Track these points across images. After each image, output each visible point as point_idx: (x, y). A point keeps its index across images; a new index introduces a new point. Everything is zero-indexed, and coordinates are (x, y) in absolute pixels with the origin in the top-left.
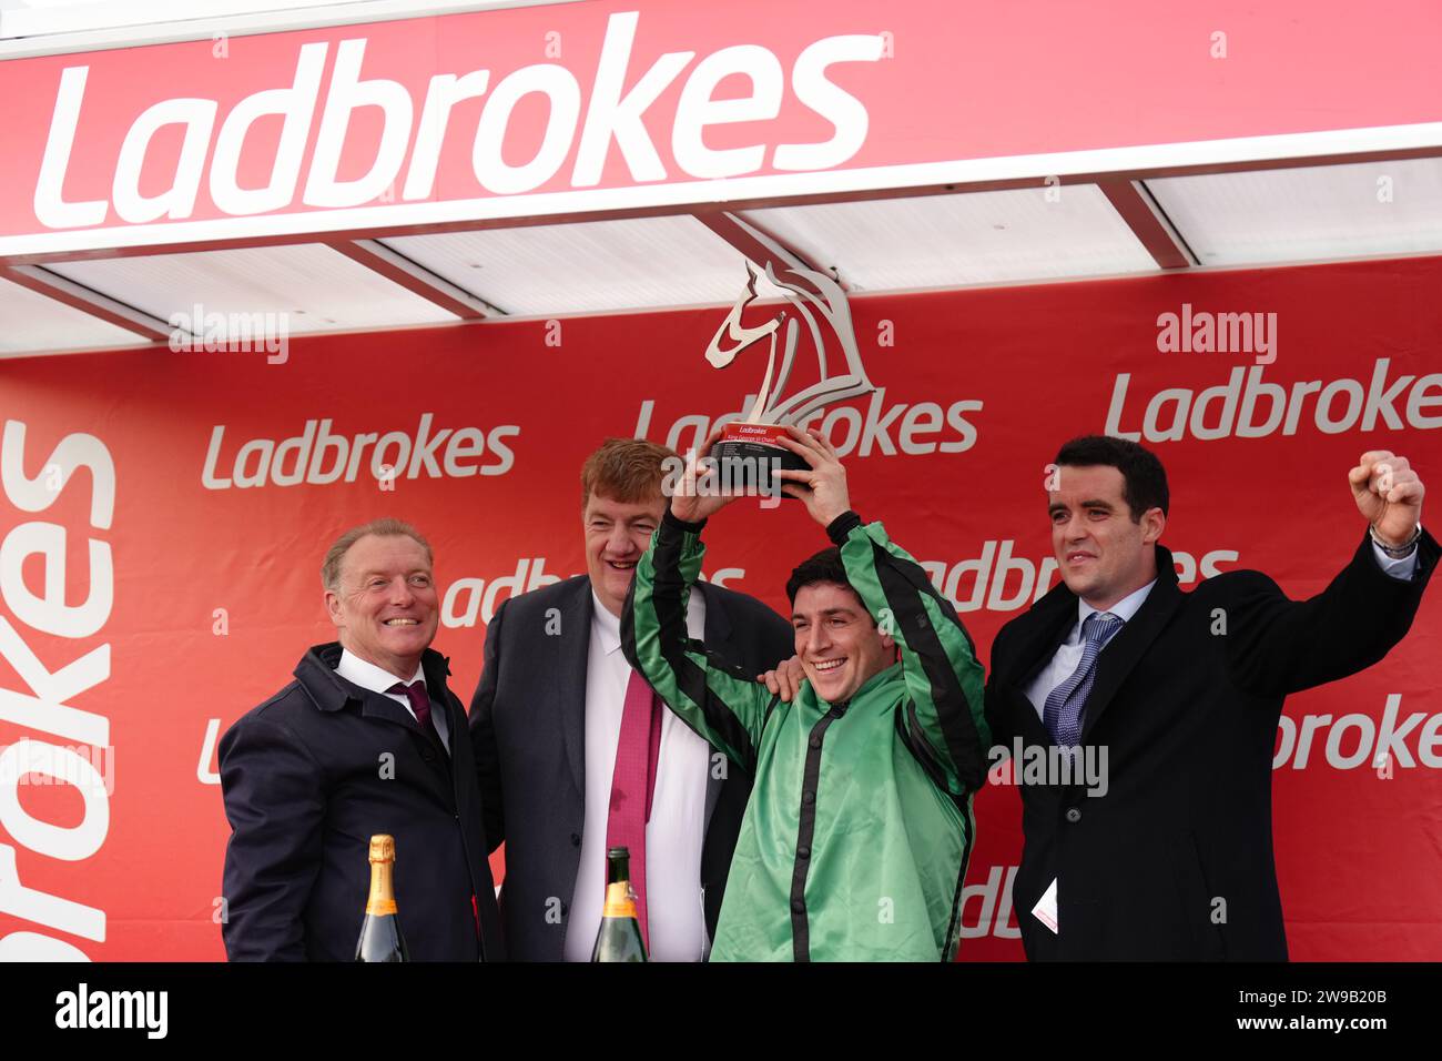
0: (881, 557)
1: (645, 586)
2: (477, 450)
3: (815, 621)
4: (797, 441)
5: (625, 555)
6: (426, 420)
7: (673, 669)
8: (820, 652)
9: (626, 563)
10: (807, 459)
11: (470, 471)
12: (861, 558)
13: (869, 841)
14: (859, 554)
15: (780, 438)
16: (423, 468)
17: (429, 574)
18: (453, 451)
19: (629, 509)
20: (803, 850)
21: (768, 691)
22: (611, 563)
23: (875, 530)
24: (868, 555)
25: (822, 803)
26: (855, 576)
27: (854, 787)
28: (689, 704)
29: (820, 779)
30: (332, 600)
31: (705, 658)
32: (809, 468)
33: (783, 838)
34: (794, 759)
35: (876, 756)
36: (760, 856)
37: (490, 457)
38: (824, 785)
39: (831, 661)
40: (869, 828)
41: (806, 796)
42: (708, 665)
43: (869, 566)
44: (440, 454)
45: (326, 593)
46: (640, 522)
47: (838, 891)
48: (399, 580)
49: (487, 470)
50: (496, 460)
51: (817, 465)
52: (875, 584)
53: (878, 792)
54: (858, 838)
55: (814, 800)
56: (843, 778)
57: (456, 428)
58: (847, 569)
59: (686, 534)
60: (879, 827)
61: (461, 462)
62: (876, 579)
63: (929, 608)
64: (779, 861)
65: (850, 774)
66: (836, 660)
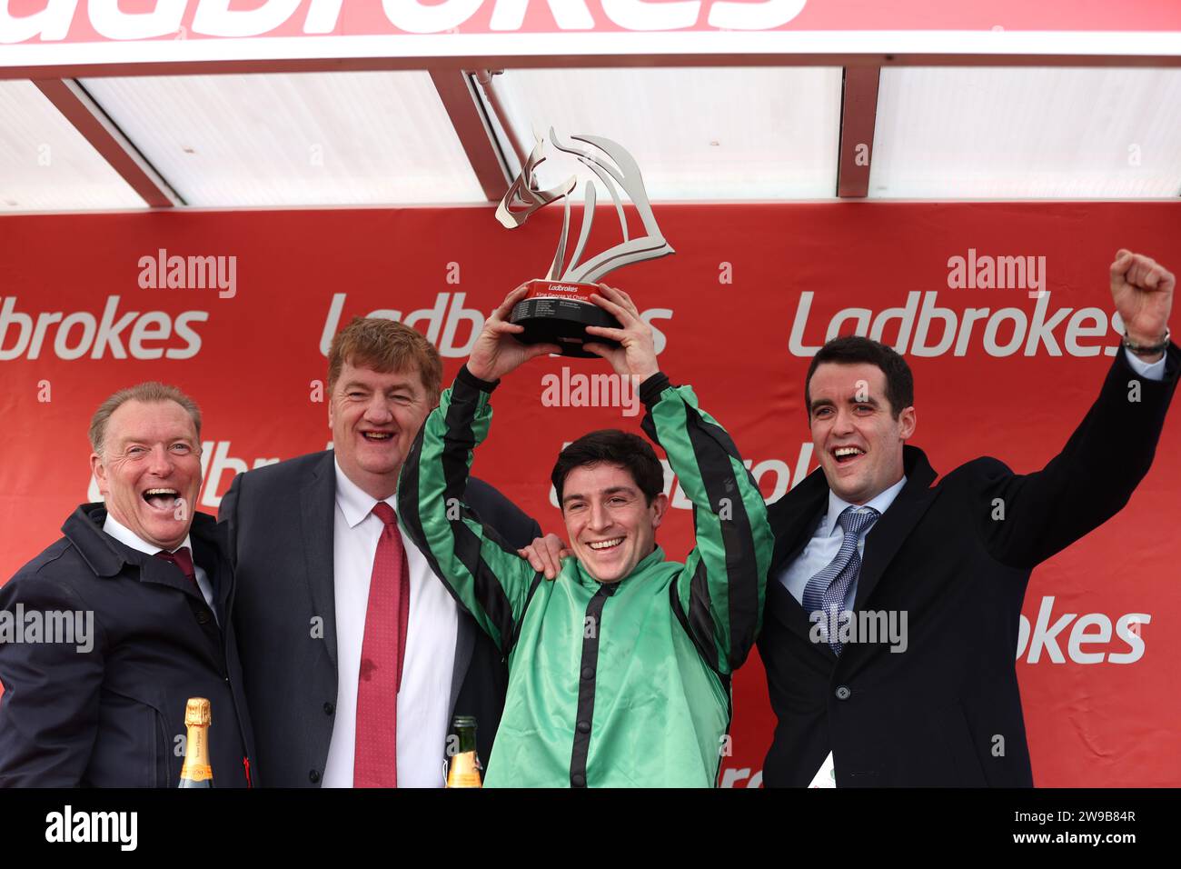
0: (693, 420)
1: (437, 443)
2: (163, 334)
3: (595, 501)
4: (609, 299)
5: (385, 423)
6: (113, 302)
7: (453, 532)
8: (602, 531)
9: (382, 433)
10: (619, 318)
11: (156, 353)
12: (674, 418)
13: (652, 716)
14: (671, 415)
15: (594, 295)
16: (108, 349)
17: (191, 442)
18: (139, 334)
19: (387, 379)
20: (583, 725)
21: (532, 567)
22: (364, 433)
23: (687, 392)
24: (681, 417)
25: (602, 679)
26: (665, 436)
27: (636, 664)
28: (462, 569)
29: (600, 655)
30: (98, 463)
31: (480, 527)
32: (621, 326)
33: (559, 712)
34: (566, 636)
35: (655, 633)
36: (535, 729)
37: (176, 341)
38: (603, 661)
39: (612, 540)
40: (653, 702)
41: (585, 672)
42: (483, 533)
43: (680, 427)
44: (125, 336)
45: (92, 456)
46: (399, 393)
47: (620, 764)
48: (158, 448)
49: (174, 354)
50: (183, 344)
51: (628, 325)
52: (686, 445)
53: (659, 668)
54: (642, 712)
55: (594, 676)
56: (624, 655)
57: (143, 311)
58: (657, 428)
59: (482, 392)
60: (662, 701)
61: (146, 344)
62: (688, 440)
63: (738, 474)
64: (556, 735)
65: (628, 651)
66: (615, 539)
